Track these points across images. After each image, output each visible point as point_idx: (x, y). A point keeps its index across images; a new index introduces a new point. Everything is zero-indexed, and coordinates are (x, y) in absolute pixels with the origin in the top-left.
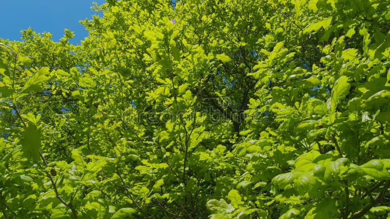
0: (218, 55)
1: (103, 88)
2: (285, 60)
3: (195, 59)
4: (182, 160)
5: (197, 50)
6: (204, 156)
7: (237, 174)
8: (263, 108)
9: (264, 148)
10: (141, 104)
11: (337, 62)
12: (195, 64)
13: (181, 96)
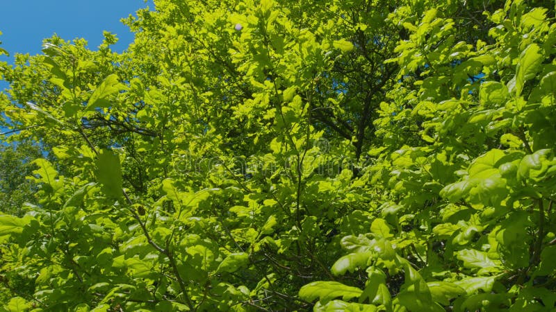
0: (336, 41)
1: (177, 104)
2: (439, 35)
3: (304, 50)
4: (294, 193)
5: (306, 36)
6: (324, 186)
7: (373, 206)
8: (400, 113)
9: (417, 160)
10: (221, 127)
11: (514, 34)
12: (305, 56)
13: (286, 105)
